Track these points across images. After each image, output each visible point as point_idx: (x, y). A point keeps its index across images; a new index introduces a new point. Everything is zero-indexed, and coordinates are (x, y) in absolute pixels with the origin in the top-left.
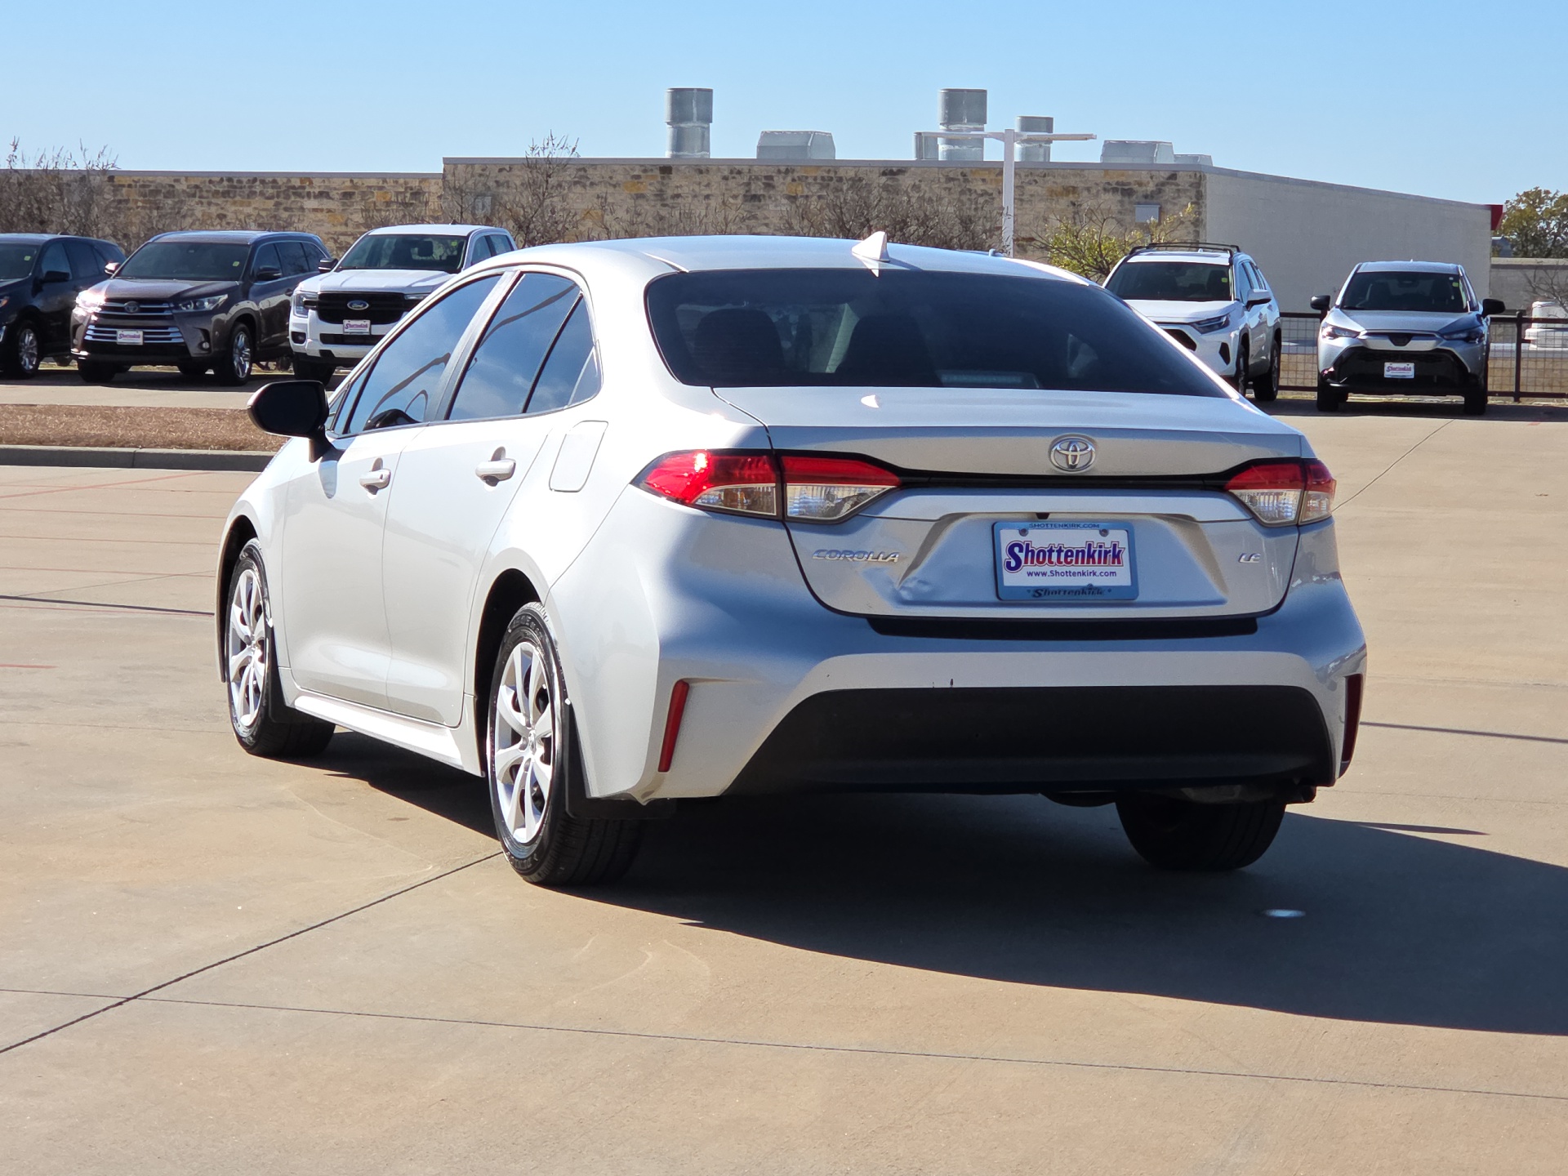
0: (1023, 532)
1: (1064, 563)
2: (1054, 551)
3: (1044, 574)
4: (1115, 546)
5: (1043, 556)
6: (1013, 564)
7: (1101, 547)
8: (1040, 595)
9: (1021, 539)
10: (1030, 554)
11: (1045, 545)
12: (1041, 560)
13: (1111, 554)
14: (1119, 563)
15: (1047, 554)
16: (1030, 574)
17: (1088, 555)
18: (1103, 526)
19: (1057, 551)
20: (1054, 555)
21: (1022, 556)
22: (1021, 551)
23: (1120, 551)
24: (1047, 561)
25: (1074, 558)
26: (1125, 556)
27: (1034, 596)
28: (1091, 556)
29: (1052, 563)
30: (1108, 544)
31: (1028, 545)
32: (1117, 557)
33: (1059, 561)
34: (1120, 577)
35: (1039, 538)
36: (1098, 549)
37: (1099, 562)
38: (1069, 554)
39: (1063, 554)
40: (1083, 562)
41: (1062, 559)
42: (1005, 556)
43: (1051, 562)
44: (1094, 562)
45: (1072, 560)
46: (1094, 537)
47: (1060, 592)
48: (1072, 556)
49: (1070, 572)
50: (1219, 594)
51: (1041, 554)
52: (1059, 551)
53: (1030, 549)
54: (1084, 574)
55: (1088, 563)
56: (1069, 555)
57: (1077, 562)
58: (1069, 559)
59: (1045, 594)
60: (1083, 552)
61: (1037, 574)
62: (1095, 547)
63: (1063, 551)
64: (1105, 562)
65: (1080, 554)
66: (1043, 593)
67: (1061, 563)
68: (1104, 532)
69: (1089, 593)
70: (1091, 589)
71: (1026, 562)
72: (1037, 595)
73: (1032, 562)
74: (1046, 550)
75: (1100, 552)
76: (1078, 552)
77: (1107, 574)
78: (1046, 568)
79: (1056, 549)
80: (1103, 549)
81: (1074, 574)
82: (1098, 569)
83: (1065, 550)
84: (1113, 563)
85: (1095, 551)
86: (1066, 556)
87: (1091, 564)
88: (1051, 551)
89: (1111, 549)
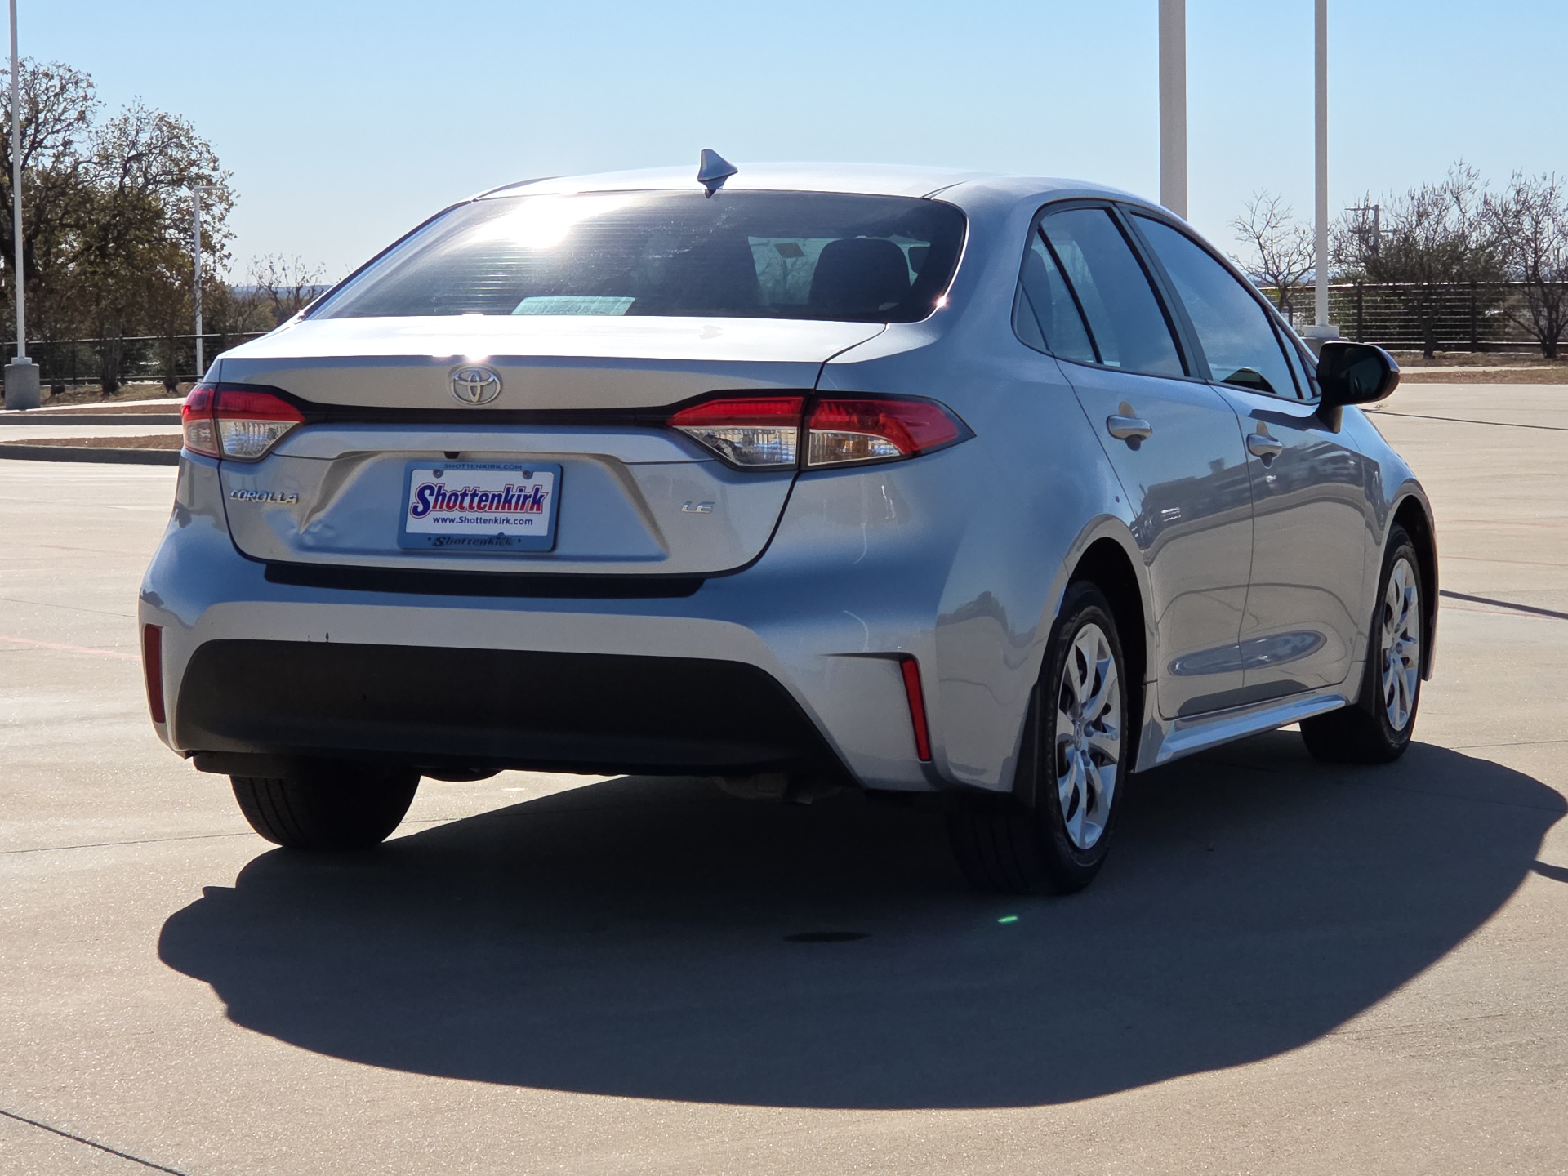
0: (438, 473)
1: (476, 509)
2: (467, 495)
3: (452, 520)
4: (537, 490)
5: (453, 500)
6: (421, 508)
7: (521, 491)
8: (442, 543)
9: (435, 481)
10: (441, 498)
11: (460, 489)
12: (451, 504)
13: (531, 499)
14: (538, 509)
15: (460, 497)
16: (436, 520)
17: (504, 500)
18: (526, 467)
19: (471, 495)
20: (467, 499)
21: (431, 499)
22: (431, 494)
23: (542, 496)
24: (457, 506)
25: (488, 504)
26: (547, 503)
27: (435, 544)
28: (508, 501)
29: (463, 508)
30: (529, 486)
31: (440, 488)
32: (537, 503)
33: (471, 507)
34: (539, 524)
35: (454, 480)
36: (517, 493)
37: (516, 508)
38: (484, 498)
39: (477, 499)
40: (497, 508)
41: (475, 504)
42: (413, 499)
43: (461, 507)
44: (509, 508)
45: (485, 506)
46: (516, 479)
47: (464, 540)
48: (486, 501)
49: (481, 519)
50: (655, 548)
51: (453, 498)
52: (474, 495)
53: (442, 492)
54: (496, 521)
55: (503, 508)
56: (484, 500)
57: (490, 508)
58: (483, 504)
59: (447, 542)
60: (500, 496)
61: (444, 520)
62: (515, 491)
63: (477, 495)
64: (522, 509)
65: (496, 498)
66: (445, 542)
67: (473, 508)
68: (528, 475)
69: (496, 543)
70: (501, 539)
71: (435, 507)
72: (438, 543)
73: (441, 507)
74: (459, 493)
75: (519, 497)
76: (494, 496)
77: (522, 522)
78: (456, 514)
79: (470, 493)
80: (523, 494)
81: (485, 521)
82: (512, 516)
83: (480, 494)
84: (532, 509)
85: (513, 496)
86: (481, 501)
87: (506, 510)
88: (464, 495)
89: (533, 494)
